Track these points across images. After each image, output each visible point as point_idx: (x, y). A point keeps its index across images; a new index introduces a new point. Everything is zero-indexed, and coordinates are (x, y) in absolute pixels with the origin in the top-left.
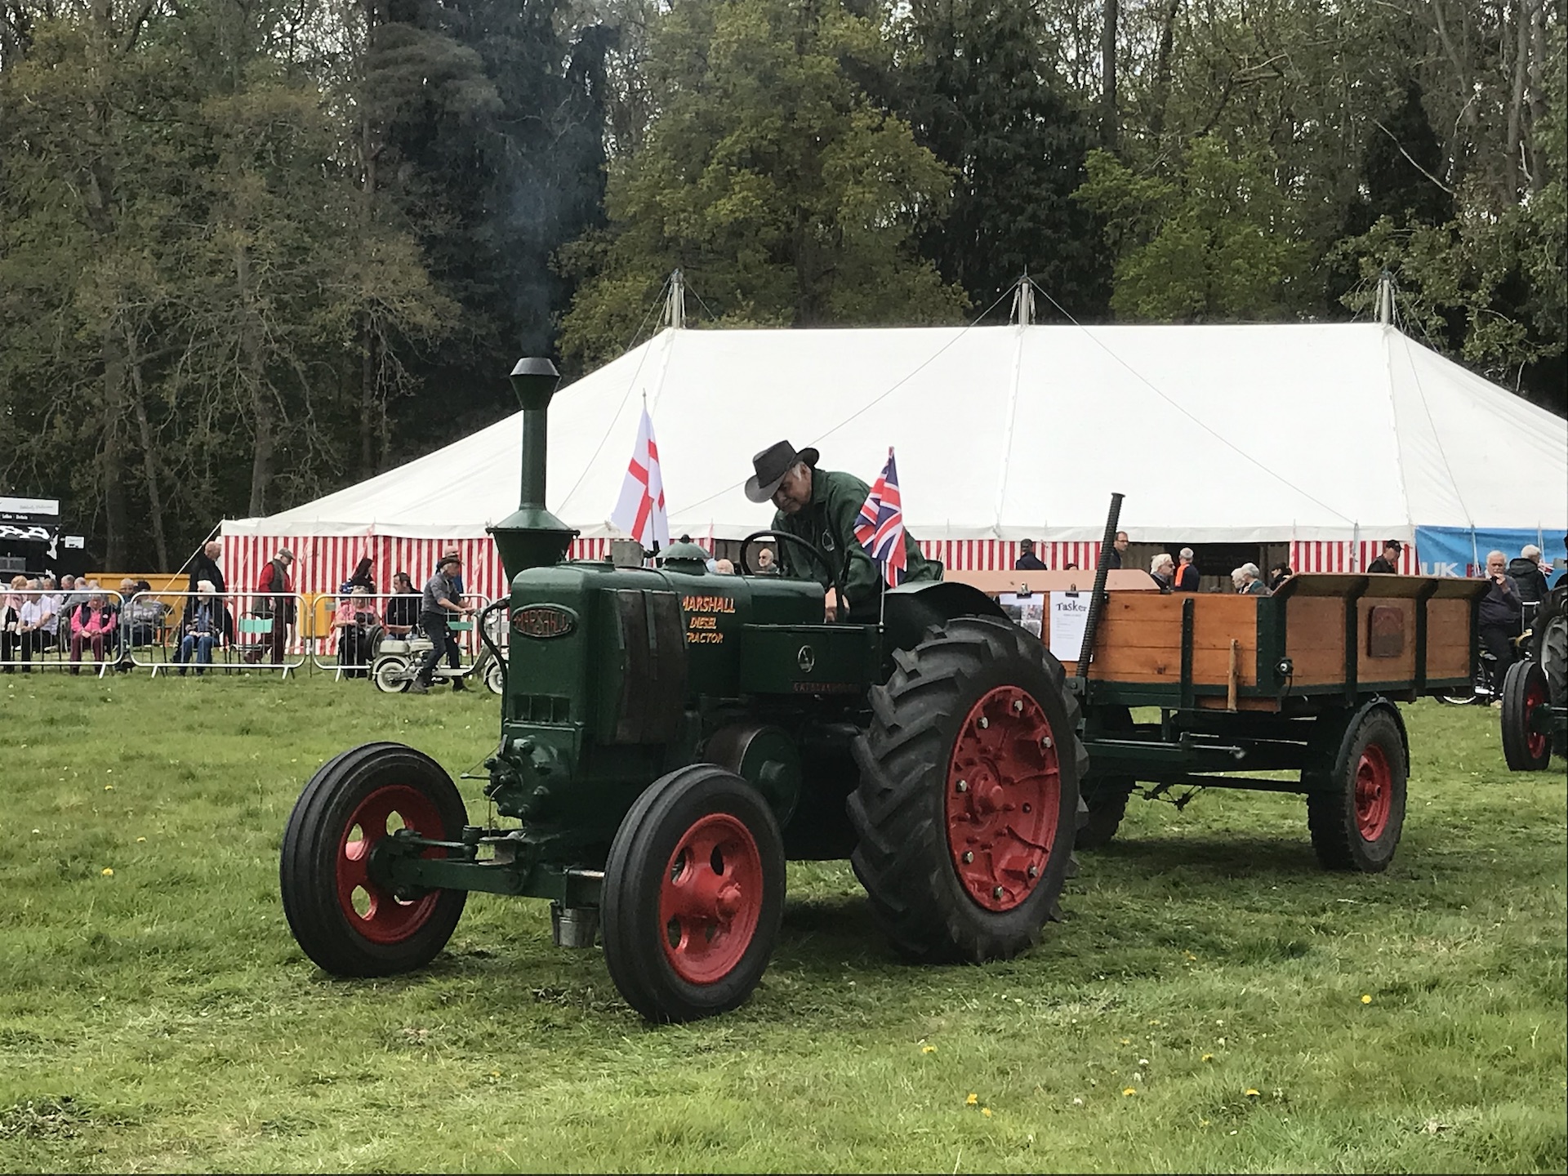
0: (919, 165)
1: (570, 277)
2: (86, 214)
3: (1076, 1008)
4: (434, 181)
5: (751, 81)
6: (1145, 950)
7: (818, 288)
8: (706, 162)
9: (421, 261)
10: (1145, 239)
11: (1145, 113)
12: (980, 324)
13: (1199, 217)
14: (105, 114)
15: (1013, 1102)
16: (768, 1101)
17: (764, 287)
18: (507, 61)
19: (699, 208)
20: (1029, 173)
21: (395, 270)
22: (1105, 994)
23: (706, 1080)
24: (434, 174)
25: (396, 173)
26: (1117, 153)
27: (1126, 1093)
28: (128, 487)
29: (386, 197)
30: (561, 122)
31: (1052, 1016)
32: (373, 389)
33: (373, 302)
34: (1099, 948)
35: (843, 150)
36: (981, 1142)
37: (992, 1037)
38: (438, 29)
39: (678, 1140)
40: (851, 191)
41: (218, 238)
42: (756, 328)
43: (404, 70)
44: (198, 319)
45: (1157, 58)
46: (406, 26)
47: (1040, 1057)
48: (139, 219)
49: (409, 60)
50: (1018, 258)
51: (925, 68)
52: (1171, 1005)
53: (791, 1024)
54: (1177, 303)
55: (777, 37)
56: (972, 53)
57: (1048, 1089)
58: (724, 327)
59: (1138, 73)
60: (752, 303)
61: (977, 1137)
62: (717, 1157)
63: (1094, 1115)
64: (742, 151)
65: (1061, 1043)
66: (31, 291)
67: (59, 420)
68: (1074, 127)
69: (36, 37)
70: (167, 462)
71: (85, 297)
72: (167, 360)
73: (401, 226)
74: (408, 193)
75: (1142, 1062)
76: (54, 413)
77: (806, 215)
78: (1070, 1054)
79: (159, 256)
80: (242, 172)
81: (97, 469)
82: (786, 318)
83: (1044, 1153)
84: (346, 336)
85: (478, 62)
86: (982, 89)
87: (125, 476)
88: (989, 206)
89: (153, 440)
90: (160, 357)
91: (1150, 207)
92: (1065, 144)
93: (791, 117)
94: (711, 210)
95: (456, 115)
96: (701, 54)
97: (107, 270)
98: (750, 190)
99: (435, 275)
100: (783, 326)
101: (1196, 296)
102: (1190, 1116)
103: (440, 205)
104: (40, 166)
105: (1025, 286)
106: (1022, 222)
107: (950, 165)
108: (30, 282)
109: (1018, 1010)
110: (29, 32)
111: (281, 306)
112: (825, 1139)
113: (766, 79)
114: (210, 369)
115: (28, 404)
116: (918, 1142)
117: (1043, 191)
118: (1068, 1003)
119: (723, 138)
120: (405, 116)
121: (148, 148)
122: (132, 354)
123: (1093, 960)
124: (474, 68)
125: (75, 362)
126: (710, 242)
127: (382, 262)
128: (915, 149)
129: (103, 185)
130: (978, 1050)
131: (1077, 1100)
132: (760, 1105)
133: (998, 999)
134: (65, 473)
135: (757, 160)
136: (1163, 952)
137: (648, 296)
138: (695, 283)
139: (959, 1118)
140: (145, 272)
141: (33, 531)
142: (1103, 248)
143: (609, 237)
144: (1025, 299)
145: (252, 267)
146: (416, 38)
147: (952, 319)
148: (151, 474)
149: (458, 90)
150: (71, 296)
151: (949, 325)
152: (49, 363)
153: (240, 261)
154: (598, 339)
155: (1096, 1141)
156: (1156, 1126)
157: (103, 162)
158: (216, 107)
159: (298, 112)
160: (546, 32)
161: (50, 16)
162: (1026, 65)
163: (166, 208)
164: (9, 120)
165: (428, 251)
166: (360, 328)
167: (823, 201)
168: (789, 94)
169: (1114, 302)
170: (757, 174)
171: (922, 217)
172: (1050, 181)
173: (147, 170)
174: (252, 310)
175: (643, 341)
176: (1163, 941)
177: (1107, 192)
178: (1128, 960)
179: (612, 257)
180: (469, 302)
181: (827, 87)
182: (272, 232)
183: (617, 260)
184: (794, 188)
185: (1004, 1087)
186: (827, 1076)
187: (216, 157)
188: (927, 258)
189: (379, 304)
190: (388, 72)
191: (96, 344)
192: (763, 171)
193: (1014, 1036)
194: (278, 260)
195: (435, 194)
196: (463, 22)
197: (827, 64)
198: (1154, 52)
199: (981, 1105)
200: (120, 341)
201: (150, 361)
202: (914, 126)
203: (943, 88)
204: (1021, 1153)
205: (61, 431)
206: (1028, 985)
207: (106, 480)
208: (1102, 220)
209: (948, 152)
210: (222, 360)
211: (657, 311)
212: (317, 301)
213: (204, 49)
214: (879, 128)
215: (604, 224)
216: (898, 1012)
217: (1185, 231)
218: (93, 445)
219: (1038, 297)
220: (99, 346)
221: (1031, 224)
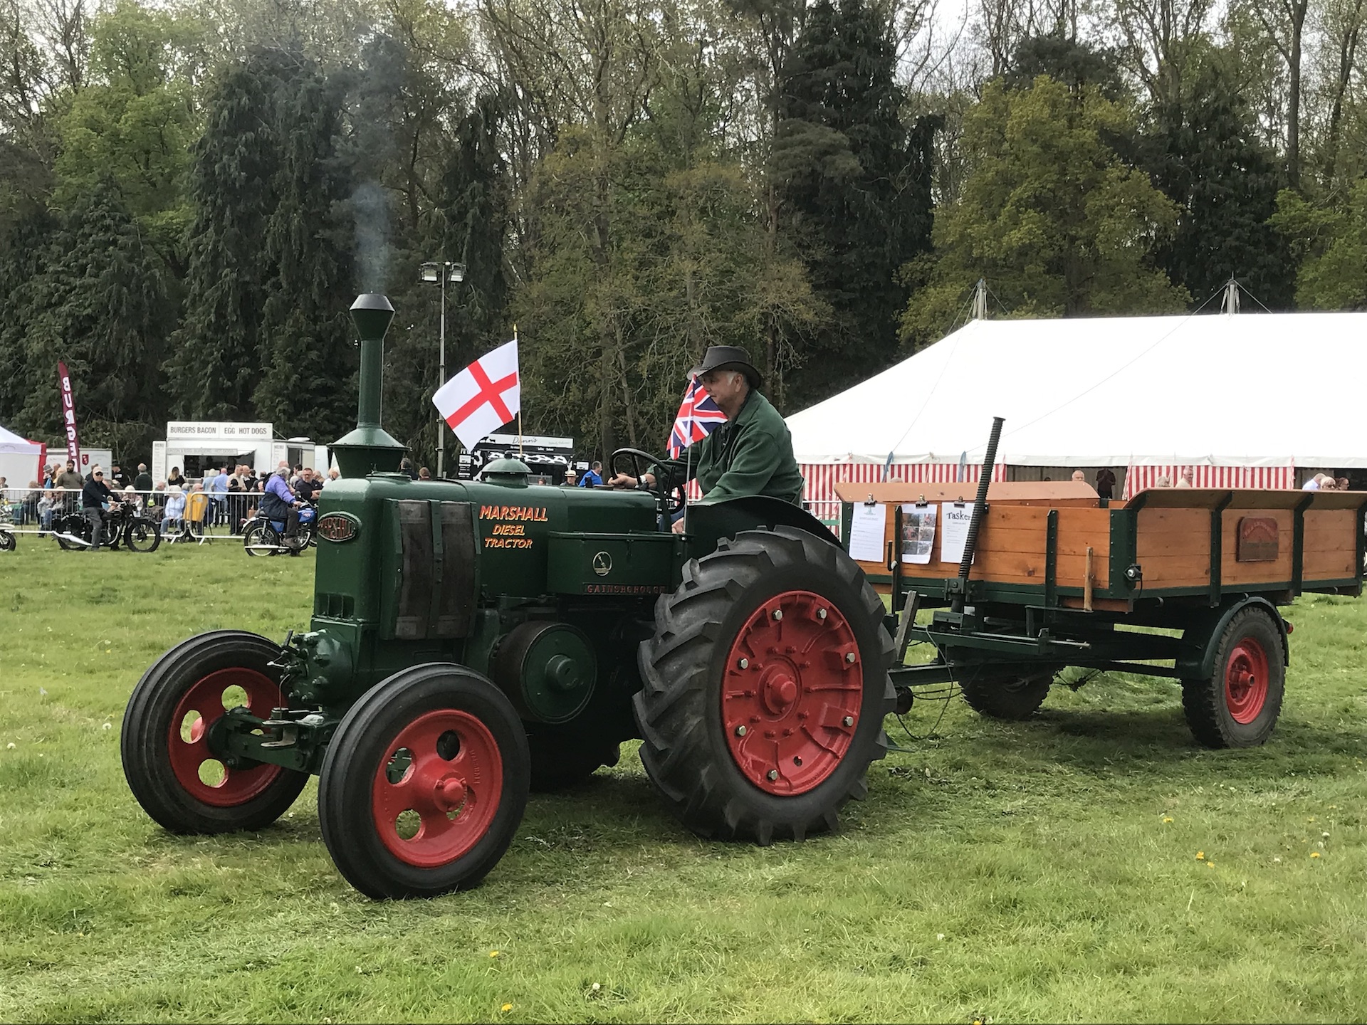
0: (1154, 203)
1: (908, 287)
2: (591, 252)
3: (1274, 795)
4: (817, 224)
5: (1035, 149)
6: (1325, 756)
7: (1081, 290)
8: (1002, 206)
9: (806, 278)
10: (1320, 252)
11: (1321, 163)
12: (1199, 313)
13: (1360, 236)
14: (603, 186)
15: (1230, 858)
16: (1054, 851)
17: (1042, 290)
18: (867, 142)
19: (998, 236)
20: (1235, 207)
21: (789, 285)
22: (1296, 785)
23: (1009, 835)
24: (816, 219)
25: (791, 219)
26: (1301, 192)
27: (1313, 855)
28: (615, 431)
29: (784, 235)
30: (903, 181)
31: (1257, 800)
32: (774, 364)
33: (774, 306)
34: (1291, 754)
35: (1100, 194)
36: (1207, 886)
37: (1214, 814)
38: (820, 121)
39: (991, 874)
40: (1106, 223)
41: (675, 266)
42: (1037, 318)
43: (797, 150)
44: (661, 320)
45: (1330, 125)
46: (798, 121)
47: (1248, 828)
48: (625, 254)
49: (801, 142)
50: (1227, 266)
51: (1161, 136)
52: (1345, 794)
53: (1068, 799)
54: (1344, 297)
55: (1054, 117)
56: (1195, 124)
57: (1255, 851)
58: (1015, 318)
59: (1315, 135)
60: (1035, 302)
61: (1204, 882)
62: (1019, 887)
63: (1289, 870)
64: (1029, 197)
65: (1265, 820)
66: (557, 303)
67: (574, 387)
68: (1269, 174)
69: (561, 137)
70: (641, 413)
71: (591, 306)
72: (642, 347)
73: (793, 255)
74: (799, 232)
75: (1325, 834)
76: (570, 382)
77: (1073, 239)
78: (1271, 827)
79: (637, 278)
80: (690, 222)
81: (597, 418)
82: (1058, 313)
83: (1253, 895)
84: (757, 329)
85: (847, 142)
86: (1202, 149)
87: (615, 423)
88: (1207, 231)
89: (632, 399)
90: (637, 345)
91: (1325, 230)
92: (1263, 186)
93: (1063, 172)
94: (1006, 238)
95: (832, 179)
96: (1001, 132)
97: (604, 289)
98: (1034, 223)
99: (816, 287)
100: (1055, 317)
101: (1358, 292)
102: (1361, 873)
103: (820, 240)
104: (562, 222)
105: (1232, 287)
106: (1231, 241)
107: (1177, 202)
108: (556, 297)
109: (1232, 794)
110: (556, 133)
111: (715, 310)
112: (1095, 878)
113: (1046, 147)
114: (669, 352)
115: (553, 376)
116: (1161, 884)
117: (1247, 220)
118: (1269, 791)
119: (1014, 188)
120: (798, 181)
121: (630, 208)
122: (619, 343)
123: (1286, 761)
124: (844, 147)
125: (584, 349)
126: (1004, 260)
127: (781, 279)
128: (1152, 192)
129: (602, 232)
130: (1203, 822)
131: (1276, 860)
132: (1049, 854)
133: (1217, 787)
134: (577, 423)
135: (1039, 203)
136: (1338, 757)
137: (961, 298)
138: (994, 288)
139: (1191, 869)
140: (629, 291)
141: (556, 459)
142: (1288, 259)
143: (935, 259)
144: (1232, 296)
145: (697, 285)
146: (806, 129)
147: (1178, 310)
148: (630, 422)
149: (833, 162)
150: (581, 306)
151: (1176, 314)
152: (568, 350)
153: (688, 281)
154: (925, 330)
155: (1291, 889)
156: (1335, 879)
157: (602, 218)
158: (674, 180)
159: (727, 181)
160: (893, 121)
161: (570, 123)
162: (1234, 132)
163: (641, 247)
164: (543, 191)
165: (811, 271)
166: (766, 323)
167: (1086, 230)
168: (1062, 157)
169: (1298, 297)
170: (1039, 213)
171: (1158, 239)
172: (1251, 213)
173: (629, 222)
174: (695, 313)
175: (957, 329)
176: (1338, 750)
177: (1293, 218)
178: (1313, 762)
179: (936, 272)
180: (839, 306)
181: (1089, 151)
182: (710, 261)
183: (940, 274)
184: (1065, 221)
185: (1223, 847)
186: (1095, 835)
187: (673, 213)
188: (1161, 268)
189: (779, 307)
190: (787, 151)
191: (596, 337)
192: (1043, 210)
193: (1230, 813)
194: (714, 280)
195: (817, 233)
196: (837, 115)
197: (1089, 135)
198: (1327, 120)
199: (1206, 860)
200: (611, 335)
201: (630, 347)
202: (1152, 175)
203: (1174, 149)
204: (1237, 895)
205: (574, 394)
206: (1238, 778)
207: (603, 425)
208: (1289, 239)
209: (1177, 194)
210: (676, 347)
211: (966, 308)
212: (739, 307)
213: (667, 142)
214: (1127, 178)
215: (930, 249)
216: (1144, 793)
217: (1350, 246)
218: (593, 404)
219: (1242, 295)
220: (599, 338)
221: (1237, 243)
